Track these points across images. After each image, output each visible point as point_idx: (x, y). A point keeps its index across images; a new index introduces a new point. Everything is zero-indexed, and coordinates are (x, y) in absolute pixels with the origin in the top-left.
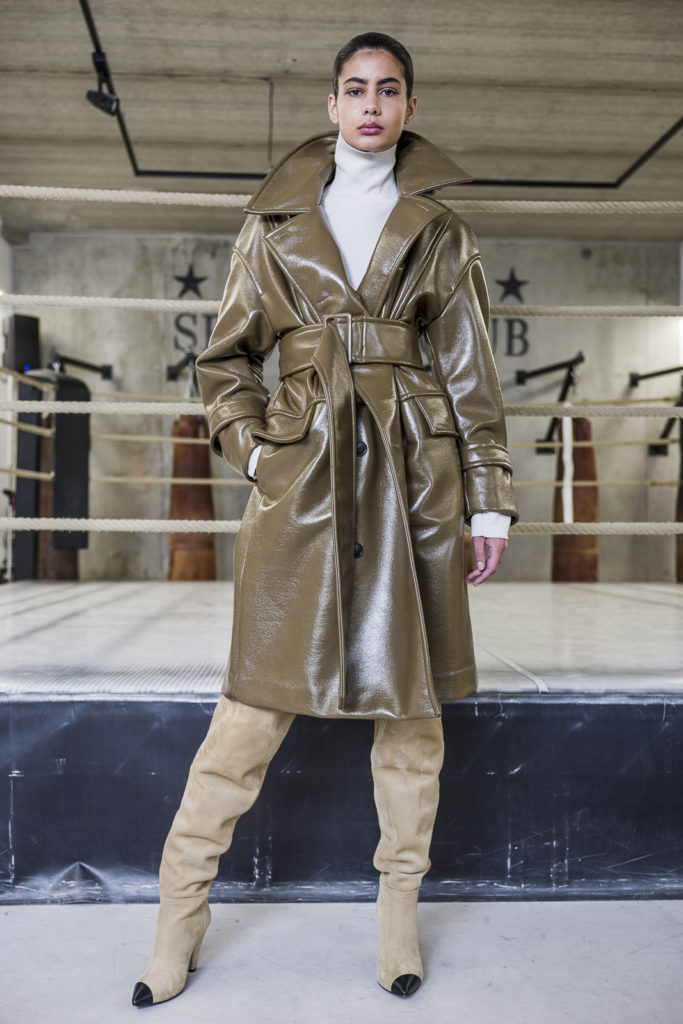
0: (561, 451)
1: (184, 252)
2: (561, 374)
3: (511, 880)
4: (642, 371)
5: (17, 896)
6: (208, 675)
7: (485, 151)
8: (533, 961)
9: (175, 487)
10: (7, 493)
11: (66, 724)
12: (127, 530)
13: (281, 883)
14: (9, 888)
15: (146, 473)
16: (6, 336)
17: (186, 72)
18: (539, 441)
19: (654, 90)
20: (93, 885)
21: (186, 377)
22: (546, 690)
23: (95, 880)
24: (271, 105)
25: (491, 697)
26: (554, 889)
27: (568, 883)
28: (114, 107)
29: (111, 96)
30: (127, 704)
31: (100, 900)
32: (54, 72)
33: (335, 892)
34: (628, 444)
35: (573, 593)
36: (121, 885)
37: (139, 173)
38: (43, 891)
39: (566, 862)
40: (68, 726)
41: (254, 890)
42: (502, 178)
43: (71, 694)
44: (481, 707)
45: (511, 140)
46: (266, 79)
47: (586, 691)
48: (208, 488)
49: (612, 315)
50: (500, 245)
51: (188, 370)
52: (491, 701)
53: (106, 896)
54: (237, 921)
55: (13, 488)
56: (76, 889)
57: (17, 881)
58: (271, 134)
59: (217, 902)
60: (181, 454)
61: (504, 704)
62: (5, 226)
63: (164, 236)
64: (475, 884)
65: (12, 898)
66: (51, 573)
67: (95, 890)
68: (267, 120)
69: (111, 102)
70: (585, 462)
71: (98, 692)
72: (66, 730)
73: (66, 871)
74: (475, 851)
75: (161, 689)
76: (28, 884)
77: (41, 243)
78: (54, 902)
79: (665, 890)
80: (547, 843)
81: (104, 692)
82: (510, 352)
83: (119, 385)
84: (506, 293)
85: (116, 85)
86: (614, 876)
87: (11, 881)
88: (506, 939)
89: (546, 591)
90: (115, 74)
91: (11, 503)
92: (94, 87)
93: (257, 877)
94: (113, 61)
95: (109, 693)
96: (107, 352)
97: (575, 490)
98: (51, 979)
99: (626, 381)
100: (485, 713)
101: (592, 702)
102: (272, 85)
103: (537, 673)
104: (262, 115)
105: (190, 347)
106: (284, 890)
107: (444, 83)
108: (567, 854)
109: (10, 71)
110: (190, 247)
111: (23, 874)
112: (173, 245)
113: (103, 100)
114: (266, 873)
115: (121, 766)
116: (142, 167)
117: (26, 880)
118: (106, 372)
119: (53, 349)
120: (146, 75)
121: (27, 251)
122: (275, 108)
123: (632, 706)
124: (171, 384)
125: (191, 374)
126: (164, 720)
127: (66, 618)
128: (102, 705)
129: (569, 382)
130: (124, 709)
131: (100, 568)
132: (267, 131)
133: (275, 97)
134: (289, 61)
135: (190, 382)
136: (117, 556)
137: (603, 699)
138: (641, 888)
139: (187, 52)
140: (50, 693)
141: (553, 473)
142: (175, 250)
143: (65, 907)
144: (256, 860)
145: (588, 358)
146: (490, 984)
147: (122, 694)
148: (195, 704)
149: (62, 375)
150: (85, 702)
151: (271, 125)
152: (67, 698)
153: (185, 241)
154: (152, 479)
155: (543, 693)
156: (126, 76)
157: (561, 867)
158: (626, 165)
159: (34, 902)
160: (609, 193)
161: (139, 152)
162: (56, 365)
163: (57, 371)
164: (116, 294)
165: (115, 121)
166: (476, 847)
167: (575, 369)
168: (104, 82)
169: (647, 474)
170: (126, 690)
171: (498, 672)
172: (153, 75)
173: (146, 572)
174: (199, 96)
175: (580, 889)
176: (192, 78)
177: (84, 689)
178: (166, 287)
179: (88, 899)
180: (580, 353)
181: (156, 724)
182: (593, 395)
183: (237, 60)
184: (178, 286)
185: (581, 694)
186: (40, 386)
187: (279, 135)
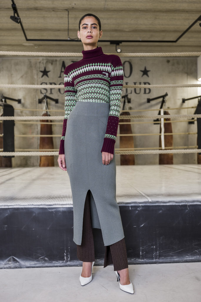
0: (160, 124)
1: (43, 63)
2: (161, 99)
3: (142, 258)
4: (186, 98)
6: (50, 199)
7: (135, 31)
9: (41, 137)
11: (7, 215)
12: (24, 155)
13: (73, 261)
15: (32, 133)
17: (41, 8)
18: (155, 121)
19: (187, 12)
21: (44, 102)
22: (151, 201)
23: (17, 261)
24: (68, 18)
25: (135, 204)
26: (154, 260)
27: (158, 258)
28: (19, 21)
29: (18, 17)
30: (25, 208)
31: (18, 268)
32: (0, 8)
34: (182, 121)
36: (25, 263)
37: (27, 40)
38: (1, 265)
39: (158, 252)
40: (7, 216)
41: (65, 263)
42: (140, 40)
43: (8, 206)
44: (132, 207)
45: (143, 27)
46: (67, 10)
47: (163, 201)
48: (52, 138)
50: (141, 59)
51: (45, 100)
53: (20, 266)
54: (60, 272)
56: (12, 264)
58: (68, 27)
59: (54, 267)
60: (42, 127)
61: (138, 206)
63: (37, 58)
64: (131, 260)
66: (3, 165)
67: (17, 264)
68: (67, 22)
69: (18, 20)
70: (168, 127)
71: (16, 205)
72: (7, 217)
73: (8, 259)
74: (131, 250)
75: (35, 204)
78: (5, 268)
79: (187, 260)
80: (152, 247)
81: (18, 205)
82: (145, 93)
83: (23, 105)
84: (143, 74)
85: (19, 12)
86: (172, 256)
88: (139, 276)
90: (19, 9)
92: (13, 15)
93: (66, 259)
94: (18, 5)
95: (20, 205)
96: (20, 95)
97: (165, 136)
98: (4, 291)
99: (181, 101)
100: (133, 209)
101: (165, 204)
102: (68, 12)
103: (149, 196)
104: (66, 21)
105: (45, 93)
106: (74, 263)
107: (122, 10)
108: (158, 250)
110: (45, 61)
112: (39, 61)
113: (16, 19)
114: (68, 258)
115: (24, 227)
116: (28, 38)
118: (19, 101)
119: (2, 94)
120: (29, 9)
122: (69, 19)
123: (177, 205)
124: (40, 105)
125: (46, 101)
126: (36, 213)
127: (7, 180)
128: (18, 209)
129: (163, 102)
131: (19, 163)
133: (69, 15)
134: (73, 4)
135: (45, 104)
136: (24, 159)
137: (168, 203)
138: (180, 259)
139: (42, 2)
140: (2, 206)
141: (159, 131)
142: (40, 62)
143: (8, 270)
144: (65, 254)
145: (169, 94)
147: (24, 205)
148: (46, 208)
149: (5, 103)
150: (12, 208)
151: (69, 24)
152: (7, 207)
153: (43, 60)
154: (35, 136)
155: (150, 202)
156: (22, 9)
157: (156, 254)
158: (180, 34)
160: (174, 44)
161: (27, 33)
162: (3, 100)
163: (4, 102)
164: (22, 77)
165: (19, 24)
166: (131, 249)
167: (165, 98)
168: (15, 13)
169: (188, 130)
170: (25, 204)
171: (137, 195)
172: (31, 9)
173: (33, 164)
174: (46, 15)
175: (162, 260)
176: (43, 10)
177: (12, 204)
178: (37, 75)
179: (15, 267)
180: (167, 93)
181: (34, 214)
182: (171, 106)
183: (57, 4)
184: (41, 74)
185: (161, 202)
187: (71, 27)
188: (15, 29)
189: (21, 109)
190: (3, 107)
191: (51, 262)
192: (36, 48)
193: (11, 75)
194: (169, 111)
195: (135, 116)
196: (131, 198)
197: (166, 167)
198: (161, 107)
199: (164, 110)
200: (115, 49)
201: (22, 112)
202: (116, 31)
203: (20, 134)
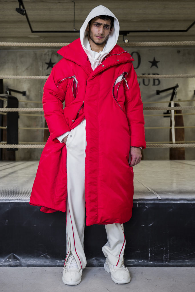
0: (171, 117)
1: (48, 55)
2: (171, 91)
3: (150, 260)
7: (143, 21)
8: (156, 287)
9: (45, 130)
11: (8, 209)
12: (27, 148)
15: (37, 126)
18: (165, 113)
22: (160, 198)
23: (17, 259)
25: (142, 201)
26: (164, 263)
27: (169, 261)
29: (23, 9)
30: (27, 203)
31: (19, 266)
36: (25, 261)
37: (33, 32)
39: (168, 254)
42: (149, 30)
43: (9, 200)
44: (139, 204)
46: (72, 1)
47: (173, 199)
53: (21, 264)
56: (11, 262)
59: (56, 267)
61: (147, 203)
63: (42, 50)
64: (138, 261)
66: (7, 158)
67: (17, 262)
68: (73, 13)
69: (24, 12)
70: (179, 121)
71: (18, 199)
72: (8, 211)
73: (8, 256)
74: (138, 251)
78: (4, 266)
80: (162, 248)
82: (154, 84)
83: (28, 98)
84: (152, 66)
85: (25, 4)
86: (184, 259)
88: (148, 280)
90: (25, 1)
92: (18, 7)
95: (21, 200)
96: (25, 87)
97: (176, 130)
98: (3, 291)
99: (193, 93)
100: (140, 206)
101: (175, 202)
102: (74, 3)
103: (158, 192)
108: (168, 252)
110: (50, 53)
112: (45, 53)
113: (21, 11)
115: (25, 223)
116: (34, 30)
118: (24, 93)
119: (7, 87)
122: (75, 10)
123: (189, 203)
126: (38, 208)
127: (10, 174)
128: (19, 204)
129: (174, 94)
130: (26, 205)
131: (23, 156)
132: (73, 17)
133: (75, 6)
136: (28, 152)
137: (179, 201)
138: (193, 263)
140: (3, 200)
141: (169, 124)
142: (45, 54)
143: (8, 267)
145: (180, 86)
147: (25, 200)
149: (10, 95)
150: (13, 203)
151: (74, 15)
152: (8, 201)
153: (48, 51)
154: (39, 128)
155: (159, 199)
156: (28, 2)
157: (167, 256)
158: (190, 23)
160: (185, 33)
161: (33, 25)
162: (8, 92)
163: (8, 94)
164: (27, 69)
165: (25, 16)
166: (138, 249)
167: (176, 89)
168: (21, 5)
171: (145, 192)
172: (37, 1)
174: (52, 7)
175: (173, 263)
176: (49, 2)
177: (13, 199)
178: (43, 67)
179: (15, 265)
180: (177, 84)
181: (36, 210)
182: (182, 98)
184: (47, 66)
185: (172, 199)
186: (2, 99)
187: (77, 18)
188: (21, 22)
189: (26, 101)
190: (8, 99)
191: (52, 261)
192: (41, 39)
193: (17, 67)
194: (180, 103)
196: (139, 194)
197: (177, 162)
198: (172, 99)
199: (174, 102)
200: (122, 40)
201: (26, 104)
203: (24, 127)
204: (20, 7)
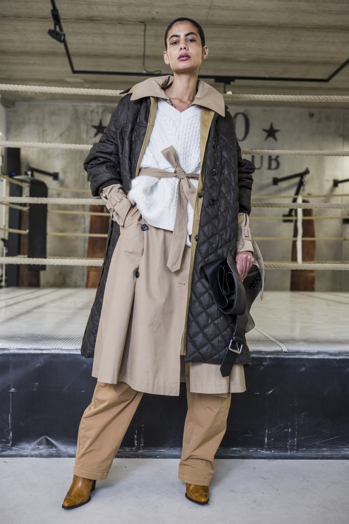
0: (296, 221)
1: (97, 112)
2: (297, 180)
3: (267, 448)
4: (340, 179)
5: (13, 453)
7: (257, 61)
8: (278, 490)
9: (90, 238)
10: (3, 240)
11: (39, 365)
13: (148, 448)
14: (9, 449)
15: (76, 230)
16: (2, 157)
17: (100, 18)
18: (284, 216)
19: (348, 30)
20: (52, 448)
22: (287, 351)
23: (53, 445)
24: (145, 35)
25: (257, 354)
26: (289, 453)
27: (296, 450)
28: (62, 38)
29: (61, 32)
30: (70, 355)
31: (55, 456)
32: (30, 18)
33: (176, 453)
34: (332, 218)
35: (302, 297)
36: (66, 448)
37: (74, 72)
38: (26, 451)
39: (295, 439)
40: (39, 366)
41: (134, 452)
42: (267, 76)
43: (41, 350)
46: (142, 22)
47: (307, 352)
49: (324, 155)
50: (265, 110)
52: (258, 356)
53: (58, 454)
54: (126, 467)
55: (6, 238)
56: (44, 450)
57: (13, 445)
58: (144, 51)
60: (94, 220)
61: (265, 358)
62: (2, 98)
63: (87, 104)
64: (248, 450)
65: (10, 454)
66: (26, 283)
67: (53, 450)
68: (143, 43)
69: (61, 36)
70: (309, 227)
71: (55, 349)
72: (39, 368)
73: (38, 440)
74: (249, 434)
76: (19, 447)
77: (21, 107)
78: (32, 456)
79: (346, 454)
80: (286, 430)
81: (58, 349)
82: (270, 168)
83: (62, 184)
84: (268, 137)
85: (63, 25)
86: (320, 447)
87: (10, 445)
88: (264, 478)
89: (287, 295)
91: (5, 245)
92: (52, 28)
93: (136, 445)
94: (62, 12)
95: (61, 349)
96: (56, 166)
97: (303, 242)
98: (31, 495)
99: (331, 184)
100: (255, 362)
101: (310, 357)
102: (145, 25)
103: (282, 341)
104: (140, 41)
106: (150, 452)
107: (237, 25)
108: (296, 435)
109: (7, 17)
110: (101, 110)
111: (16, 441)
112: (91, 109)
113: (57, 35)
114: (141, 443)
115: (67, 387)
116: (76, 69)
117: (18, 445)
118: (55, 176)
119: (28, 164)
120: (79, 20)
121: (14, 111)
122: (146, 37)
123: (331, 359)
126: (89, 364)
127: (36, 308)
128: (57, 355)
129: (301, 184)
130: (69, 358)
131: (51, 280)
132: (143, 49)
133: (146, 32)
134: (154, 13)
136: (60, 274)
137: (316, 355)
138: (334, 453)
139: (101, 8)
140: (31, 349)
141: (292, 233)
142: (92, 111)
143: (37, 459)
144: (136, 436)
145: (311, 171)
146: (255, 502)
147: (67, 350)
149: (32, 178)
150: (48, 354)
151: (145, 46)
152: (39, 352)
153: (98, 107)
154: (79, 234)
155: (285, 352)
156: (68, 20)
157: (293, 442)
159: (22, 456)
160: (323, 85)
161: (74, 60)
162: (29, 173)
163: (30, 176)
164: (61, 135)
165: (62, 45)
166: (249, 431)
167: (304, 177)
168: (58, 25)
169: (341, 234)
170: (69, 348)
171: (261, 340)
172: (82, 19)
173: (75, 283)
174: (107, 31)
175: (302, 453)
176: (103, 21)
177: (48, 347)
178: (87, 132)
179: (49, 455)
180: (307, 169)
181: (86, 366)
182: (314, 192)
183: (126, 13)
184: (94, 131)
185: (305, 353)
186: (21, 184)
187: (149, 51)
188: (54, 54)
189: (58, 188)
190: (30, 185)
192: (86, 86)
193: (44, 131)
194: (310, 199)
195: (261, 204)
196: (251, 344)
197: (303, 295)
198: (297, 193)
199: (303, 197)
200: (223, 91)
201: (59, 194)
202: (224, 60)
203: (55, 231)
204: (55, 28)
